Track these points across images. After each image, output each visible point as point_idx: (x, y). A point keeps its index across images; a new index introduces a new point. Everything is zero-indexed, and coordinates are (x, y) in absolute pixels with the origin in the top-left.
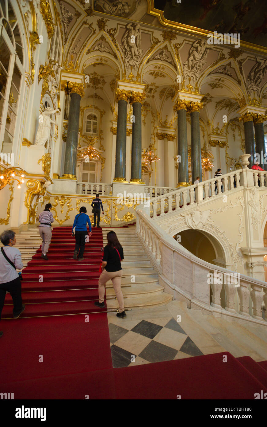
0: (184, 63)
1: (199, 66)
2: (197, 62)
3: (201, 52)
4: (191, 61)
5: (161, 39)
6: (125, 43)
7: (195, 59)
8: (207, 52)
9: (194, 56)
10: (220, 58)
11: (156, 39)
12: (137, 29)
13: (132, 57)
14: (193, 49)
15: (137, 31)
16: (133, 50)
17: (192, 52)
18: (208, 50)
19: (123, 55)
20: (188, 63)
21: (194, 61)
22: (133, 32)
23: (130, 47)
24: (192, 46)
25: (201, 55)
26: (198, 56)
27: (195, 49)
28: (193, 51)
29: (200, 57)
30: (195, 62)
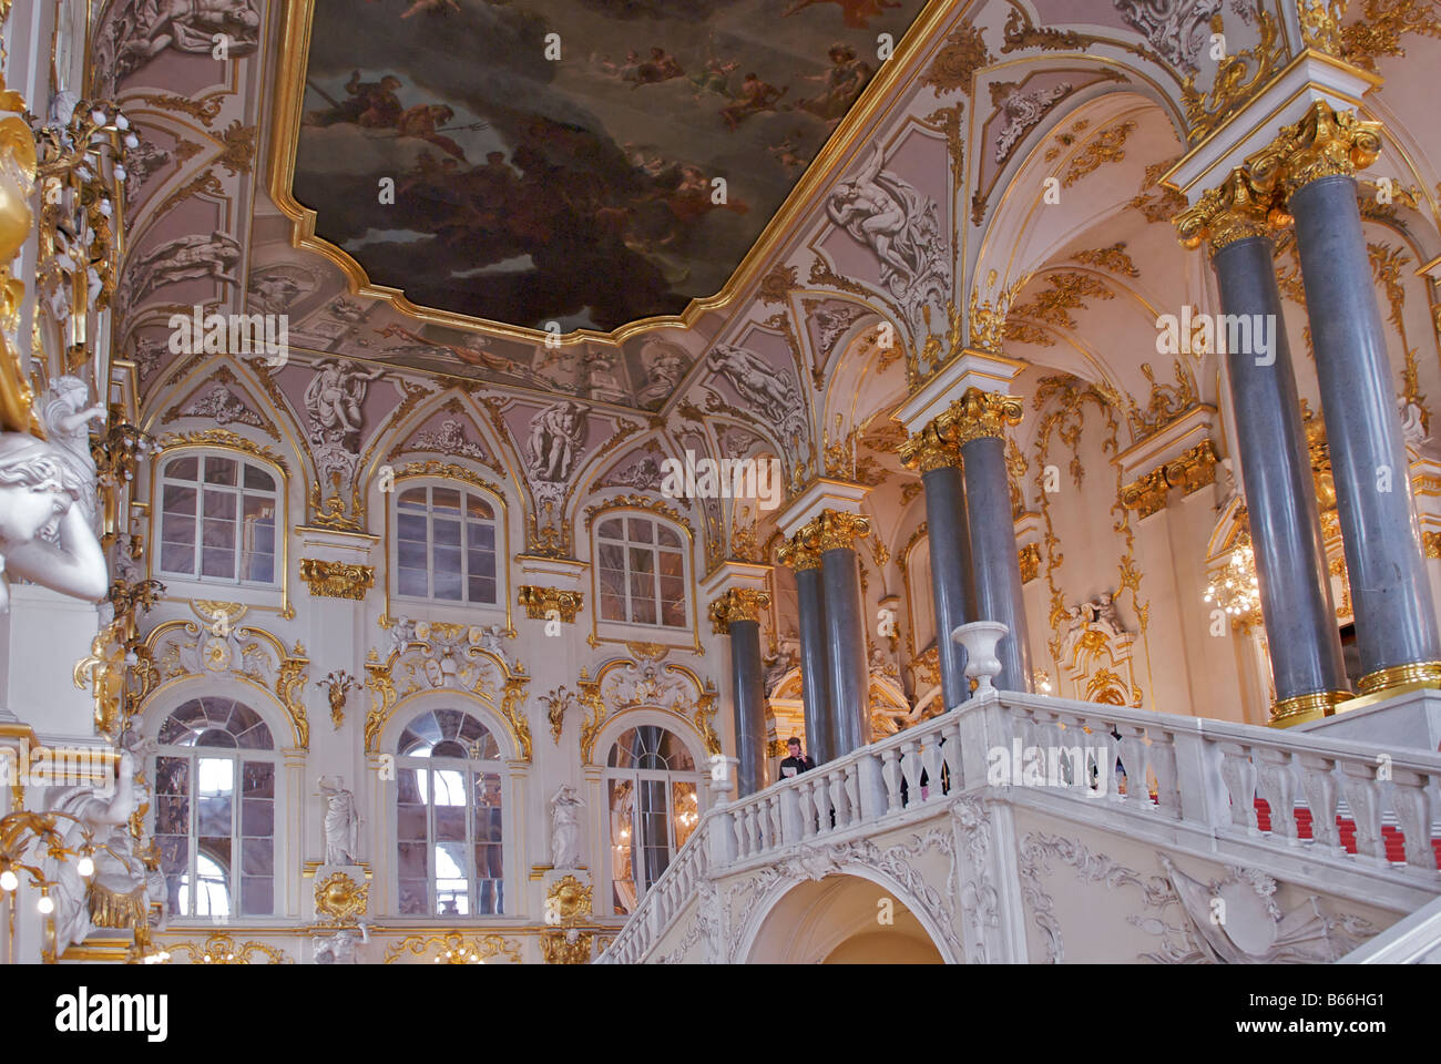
0: (881, 281)
1: (923, 234)
2: (904, 233)
3: (880, 204)
4: (891, 252)
5: (777, 308)
6: (750, 392)
7: (891, 234)
8: (890, 181)
9: (879, 232)
10: (944, 129)
11: (773, 319)
12: (727, 353)
13: (785, 409)
14: (853, 228)
15: (733, 354)
16: (771, 390)
17: (865, 234)
18: (886, 174)
19: (768, 424)
20: (890, 265)
21: (896, 239)
22: (731, 362)
23: (763, 391)
24: (844, 227)
25: (893, 203)
26: (890, 217)
27: (859, 220)
28: (860, 228)
29: (899, 211)
30: (901, 240)
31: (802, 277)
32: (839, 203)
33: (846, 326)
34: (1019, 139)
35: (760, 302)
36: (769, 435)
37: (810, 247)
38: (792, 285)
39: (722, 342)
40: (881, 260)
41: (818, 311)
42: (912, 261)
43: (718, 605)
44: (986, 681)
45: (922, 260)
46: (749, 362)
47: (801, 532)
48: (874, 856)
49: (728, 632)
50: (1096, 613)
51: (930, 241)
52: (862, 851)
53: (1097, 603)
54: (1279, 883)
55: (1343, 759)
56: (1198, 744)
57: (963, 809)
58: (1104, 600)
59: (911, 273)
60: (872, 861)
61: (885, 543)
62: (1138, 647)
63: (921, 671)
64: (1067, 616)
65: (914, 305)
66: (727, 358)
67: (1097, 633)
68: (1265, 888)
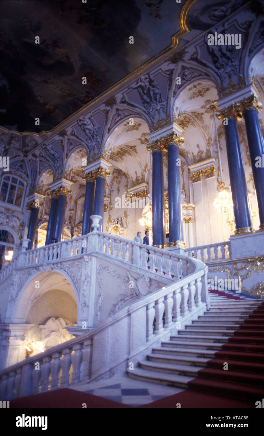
0: (86, 139)
1: (97, 132)
2: (93, 131)
3: (89, 123)
4: (89, 134)
5: (61, 138)
6: (50, 155)
7: (90, 130)
8: (92, 120)
9: (87, 129)
10: (105, 113)
11: (59, 140)
12: (47, 145)
13: (57, 160)
14: (82, 126)
15: (49, 145)
16: (55, 156)
17: (84, 128)
18: (92, 118)
19: (53, 163)
20: (88, 136)
21: (91, 132)
22: (47, 147)
23: (53, 155)
24: (80, 126)
25: (91, 124)
26: (90, 127)
27: (84, 125)
28: (84, 127)
29: (92, 126)
30: (92, 132)
31: (69, 133)
32: (80, 121)
33: (75, 146)
34: (120, 120)
35: (58, 136)
36: (52, 166)
37: (72, 127)
38: (66, 134)
39: (46, 142)
40: (87, 135)
41: (70, 141)
42: (93, 137)
43: (30, 203)
44: (95, 229)
45: (95, 137)
46: (52, 148)
47: (55, 189)
48: (62, 267)
49: (31, 210)
50: (118, 222)
51: (98, 134)
52: (59, 265)
53: (118, 220)
54: (150, 279)
55: (165, 254)
56: (138, 248)
57: (86, 257)
58: (120, 219)
59: (92, 139)
60: (61, 268)
61: (73, 197)
62: (125, 231)
63: (76, 229)
64: (111, 222)
65: (91, 146)
66: (47, 146)
67: (117, 227)
68: (147, 280)
